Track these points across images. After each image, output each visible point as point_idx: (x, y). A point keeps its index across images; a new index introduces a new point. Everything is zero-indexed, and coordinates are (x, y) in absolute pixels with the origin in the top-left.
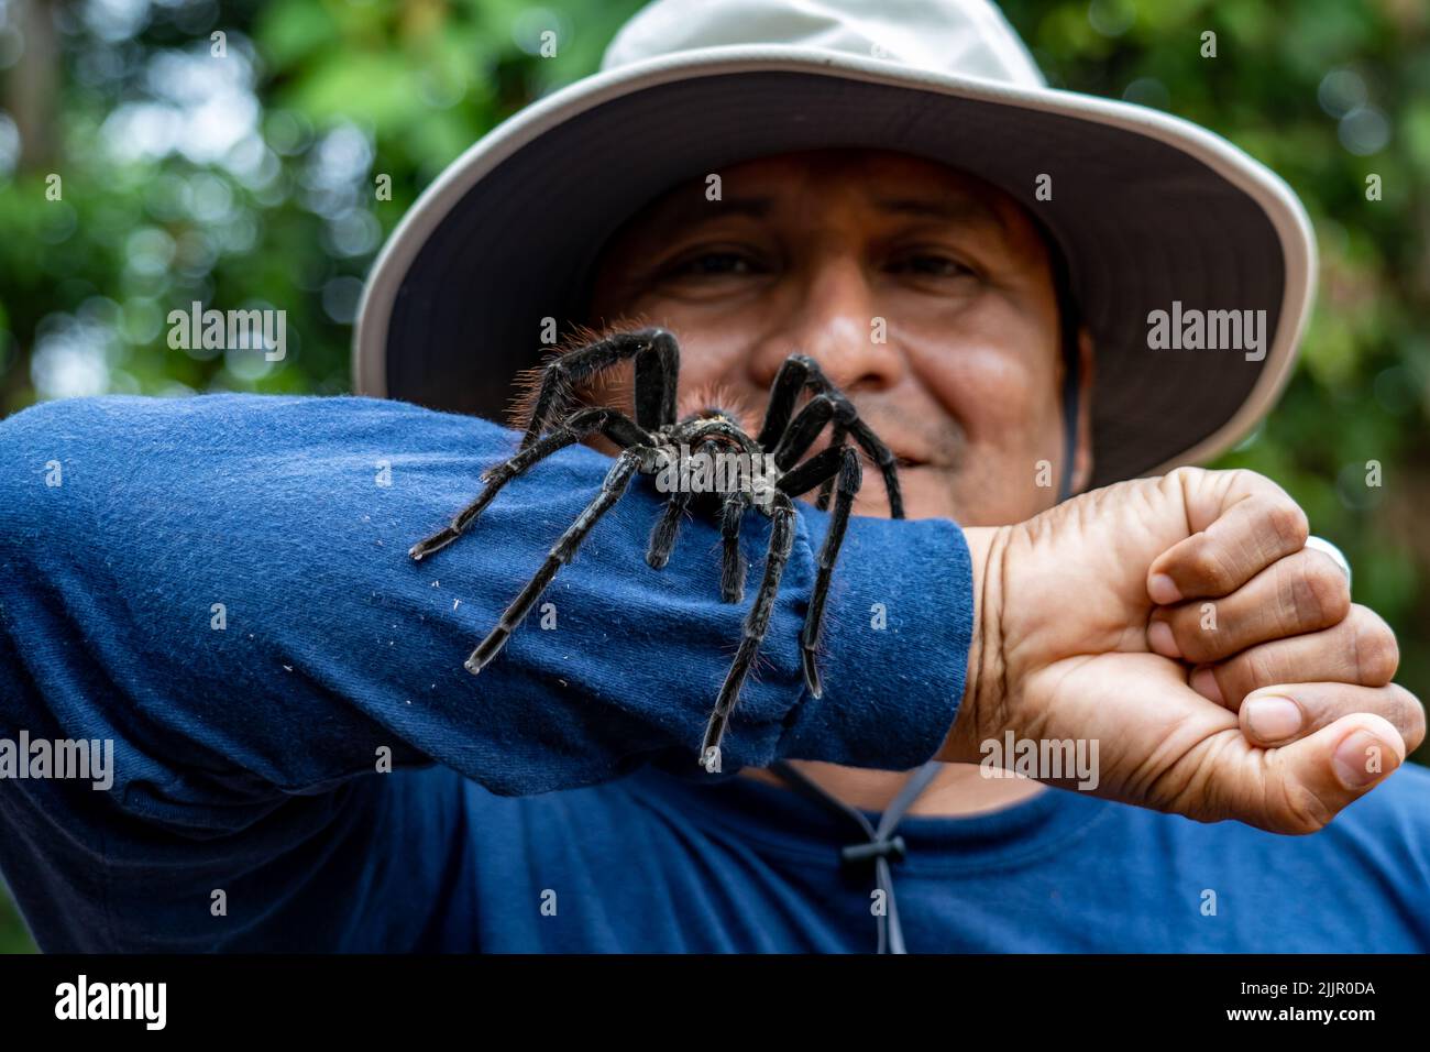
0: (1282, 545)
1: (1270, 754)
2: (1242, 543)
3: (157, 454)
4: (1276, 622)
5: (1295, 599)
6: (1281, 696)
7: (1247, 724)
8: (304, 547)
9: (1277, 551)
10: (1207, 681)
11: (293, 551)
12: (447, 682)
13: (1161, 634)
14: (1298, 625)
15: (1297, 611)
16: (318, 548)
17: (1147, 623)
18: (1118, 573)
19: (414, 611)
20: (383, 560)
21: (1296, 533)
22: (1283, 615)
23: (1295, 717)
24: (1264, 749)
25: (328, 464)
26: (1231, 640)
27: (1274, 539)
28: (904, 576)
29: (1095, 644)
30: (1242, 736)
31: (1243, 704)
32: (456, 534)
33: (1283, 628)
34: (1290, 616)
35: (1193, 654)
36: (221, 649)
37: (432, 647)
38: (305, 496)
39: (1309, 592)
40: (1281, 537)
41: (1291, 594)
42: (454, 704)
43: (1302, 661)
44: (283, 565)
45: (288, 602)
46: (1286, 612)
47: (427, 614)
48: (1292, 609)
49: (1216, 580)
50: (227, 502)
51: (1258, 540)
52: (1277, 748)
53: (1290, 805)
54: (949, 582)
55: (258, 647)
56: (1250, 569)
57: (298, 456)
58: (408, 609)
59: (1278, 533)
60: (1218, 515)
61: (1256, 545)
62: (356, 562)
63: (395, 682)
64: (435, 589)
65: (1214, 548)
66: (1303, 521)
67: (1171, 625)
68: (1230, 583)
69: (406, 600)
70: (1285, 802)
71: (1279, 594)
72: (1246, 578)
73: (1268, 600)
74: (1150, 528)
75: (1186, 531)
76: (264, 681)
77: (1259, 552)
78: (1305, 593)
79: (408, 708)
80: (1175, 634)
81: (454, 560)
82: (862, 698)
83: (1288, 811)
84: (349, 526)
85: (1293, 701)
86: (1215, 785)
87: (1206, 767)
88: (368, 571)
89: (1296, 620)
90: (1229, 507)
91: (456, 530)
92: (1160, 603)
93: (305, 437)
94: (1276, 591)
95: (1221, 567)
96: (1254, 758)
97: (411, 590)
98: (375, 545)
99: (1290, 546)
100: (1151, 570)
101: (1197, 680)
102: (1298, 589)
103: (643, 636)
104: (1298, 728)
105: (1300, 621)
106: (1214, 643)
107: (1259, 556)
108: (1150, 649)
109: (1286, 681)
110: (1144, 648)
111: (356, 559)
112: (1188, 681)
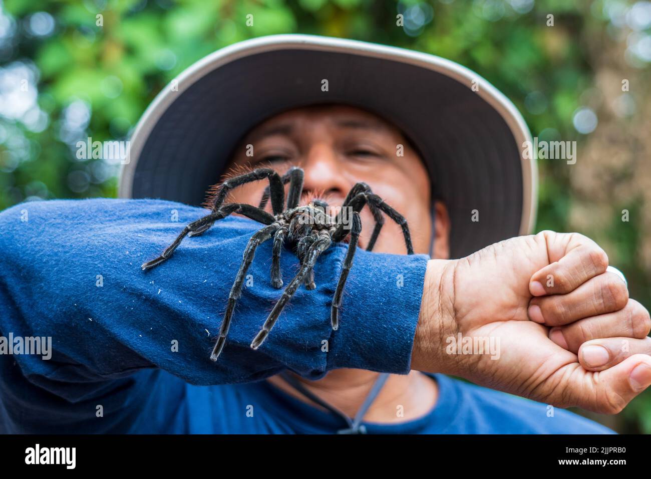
0: (596, 269)
1: (596, 375)
2: (576, 268)
3: (54, 224)
4: (593, 308)
5: (602, 296)
6: (598, 345)
7: (583, 359)
8: (99, 265)
9: (593, 273)
10: (559, 336)
11: (95, 267)
12: (157, 327)
13: (536, 311)
14: (604, 309)
15: (604, 302)
16: (105, 266)
17: (528, 306)
18: (514, 281)
19: (141, 294)
20: (131, 271)
21: (602, 264)
22: (596, 303)
23: (605, 355)
24: (593, 372)
25: (121, 228)
26: (571, 314)
27: (592, 266)
28: (389, 278)
29: (503, 315)
30: (581, 367)
31: (580, 349)
32: (163, 258)
33: (597, 310)
34: (600, 304)
35: (551, 322)
36: (64, 310)
37: (149, 311)
38: (106, 242)
39: (610, 293)
40: (595, 266)
41: (601, 293)
42: (162, 337)
43: (607, 327)
44: (89, 274)
45: (90, 290)
46: (598, 302)
47: (146, 296)
48: (601, 301)
49: (563, 285)
50: (74, 245)
51: (584, 267)
52: (599, 372)
53: (609, 401)
54: (410, 281)
55: (78, 310)
56: (580, 280)
57: (111, 224)
58: (138, 294)
59: (594, 263)
60: (564, 255)
61: (583, 269)
62: (119, 272)
63: (135, 326)
64: (151, 284)
65: (562, 270)
66: (606, 258)
67: (540, 307)
68: (570, 287)
69: (138, 290)
70: (607, 400)
71: (595, 293)
72: (578, 285)
73: (589, 296)
74: (530, 259)
75: (548, 262)
76: (82, 325)
77: (584, 273)
78: (608, 293)
79: (140, 338)
80: (542, 311)
81: (162, 271)
82: (365, 336)
83: (608, 405)
84: (120, 256)
85: (605, 347)
86: (569, 392)
87: (563, 382)
88: (124, 276)
89: (603, 306)
90: (569, 251)
91: (163, 257)
92: (535, 295)
93: (118, 216)
94: (593, 292)
95: (566, 279)
96: (588, 377)
97: (141, 284)
98: (129, 265)
99: (599, 270)
100: (532, 279)
101: (553, 336)
102: (604, 292)
103: (248, 308)
104: (607, 360)
105: (605, 307)
106: (562, 316)
107: (584, 275)
108: (530, 319)
109: (599, 337)
110: (528, 319)
111: (119, 271)
112: (548, 336)
